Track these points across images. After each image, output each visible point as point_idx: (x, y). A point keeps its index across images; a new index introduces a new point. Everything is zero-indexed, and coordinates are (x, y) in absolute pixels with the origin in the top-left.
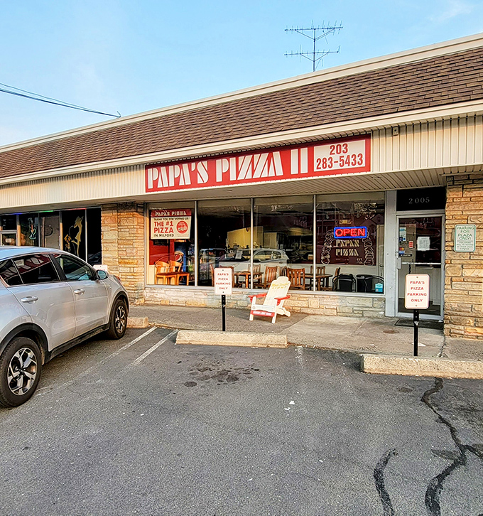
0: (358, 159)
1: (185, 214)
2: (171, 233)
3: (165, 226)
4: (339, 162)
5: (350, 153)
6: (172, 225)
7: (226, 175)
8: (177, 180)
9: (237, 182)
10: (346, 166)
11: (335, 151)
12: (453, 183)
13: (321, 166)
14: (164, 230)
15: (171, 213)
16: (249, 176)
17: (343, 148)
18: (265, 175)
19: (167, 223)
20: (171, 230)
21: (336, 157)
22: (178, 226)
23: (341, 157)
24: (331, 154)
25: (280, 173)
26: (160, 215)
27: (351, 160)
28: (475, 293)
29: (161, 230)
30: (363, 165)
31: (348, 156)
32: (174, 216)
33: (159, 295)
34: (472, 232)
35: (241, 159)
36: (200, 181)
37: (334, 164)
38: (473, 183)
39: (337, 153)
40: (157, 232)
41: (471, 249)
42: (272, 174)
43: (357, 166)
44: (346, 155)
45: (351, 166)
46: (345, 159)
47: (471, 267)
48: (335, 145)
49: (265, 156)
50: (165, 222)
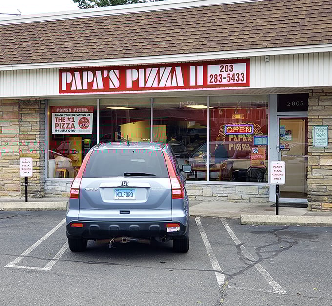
0: (241, 77)
1: (87, 111)
2: (73, 129)
3: (66, 121)
4: (227, 79)
5: (235, 72)
6: (73, 121)
7: (136, 83)
8: (90, 84)
9: (145, 89)
10: (232, 82)
11: (224, 70)
12: (313, 94)
13: (213, 80)
14: (66, 126)
15: (72, 110)
16: (155, 85)
17: (230, 68)
18: (168, 85)
19: (69, 119)
20: (73, 126)
21: (225, 75)
22: (80, 122)
23: (228, 74)
24: (221, 72)
25: (181, 84)
26: (61, 111)
27: (236, 77)
28: (328, 177)
29: (62, 125)
30: (245, 81)
31: (234, 75)
32: (76, 112)
33: (60, 188)
34: (326, 131)
35: (148, 70)
36: (111, 86)
37: (223, 79)
38: (326, 95)
39: (226, 71)
40: (58, 128)
41: (325, 144)
42: (174, 84)
43: (240, 82)
44: (232, 73)
45: (236, 82)
46: (231, 76)
47: (325, 157)
48: (224, 65)
49: (169, 69)
50: (67, 118)
